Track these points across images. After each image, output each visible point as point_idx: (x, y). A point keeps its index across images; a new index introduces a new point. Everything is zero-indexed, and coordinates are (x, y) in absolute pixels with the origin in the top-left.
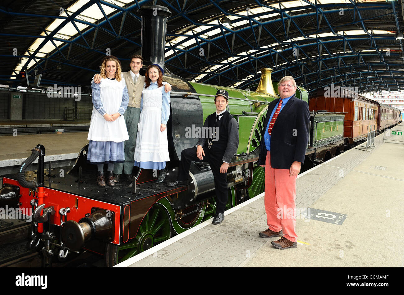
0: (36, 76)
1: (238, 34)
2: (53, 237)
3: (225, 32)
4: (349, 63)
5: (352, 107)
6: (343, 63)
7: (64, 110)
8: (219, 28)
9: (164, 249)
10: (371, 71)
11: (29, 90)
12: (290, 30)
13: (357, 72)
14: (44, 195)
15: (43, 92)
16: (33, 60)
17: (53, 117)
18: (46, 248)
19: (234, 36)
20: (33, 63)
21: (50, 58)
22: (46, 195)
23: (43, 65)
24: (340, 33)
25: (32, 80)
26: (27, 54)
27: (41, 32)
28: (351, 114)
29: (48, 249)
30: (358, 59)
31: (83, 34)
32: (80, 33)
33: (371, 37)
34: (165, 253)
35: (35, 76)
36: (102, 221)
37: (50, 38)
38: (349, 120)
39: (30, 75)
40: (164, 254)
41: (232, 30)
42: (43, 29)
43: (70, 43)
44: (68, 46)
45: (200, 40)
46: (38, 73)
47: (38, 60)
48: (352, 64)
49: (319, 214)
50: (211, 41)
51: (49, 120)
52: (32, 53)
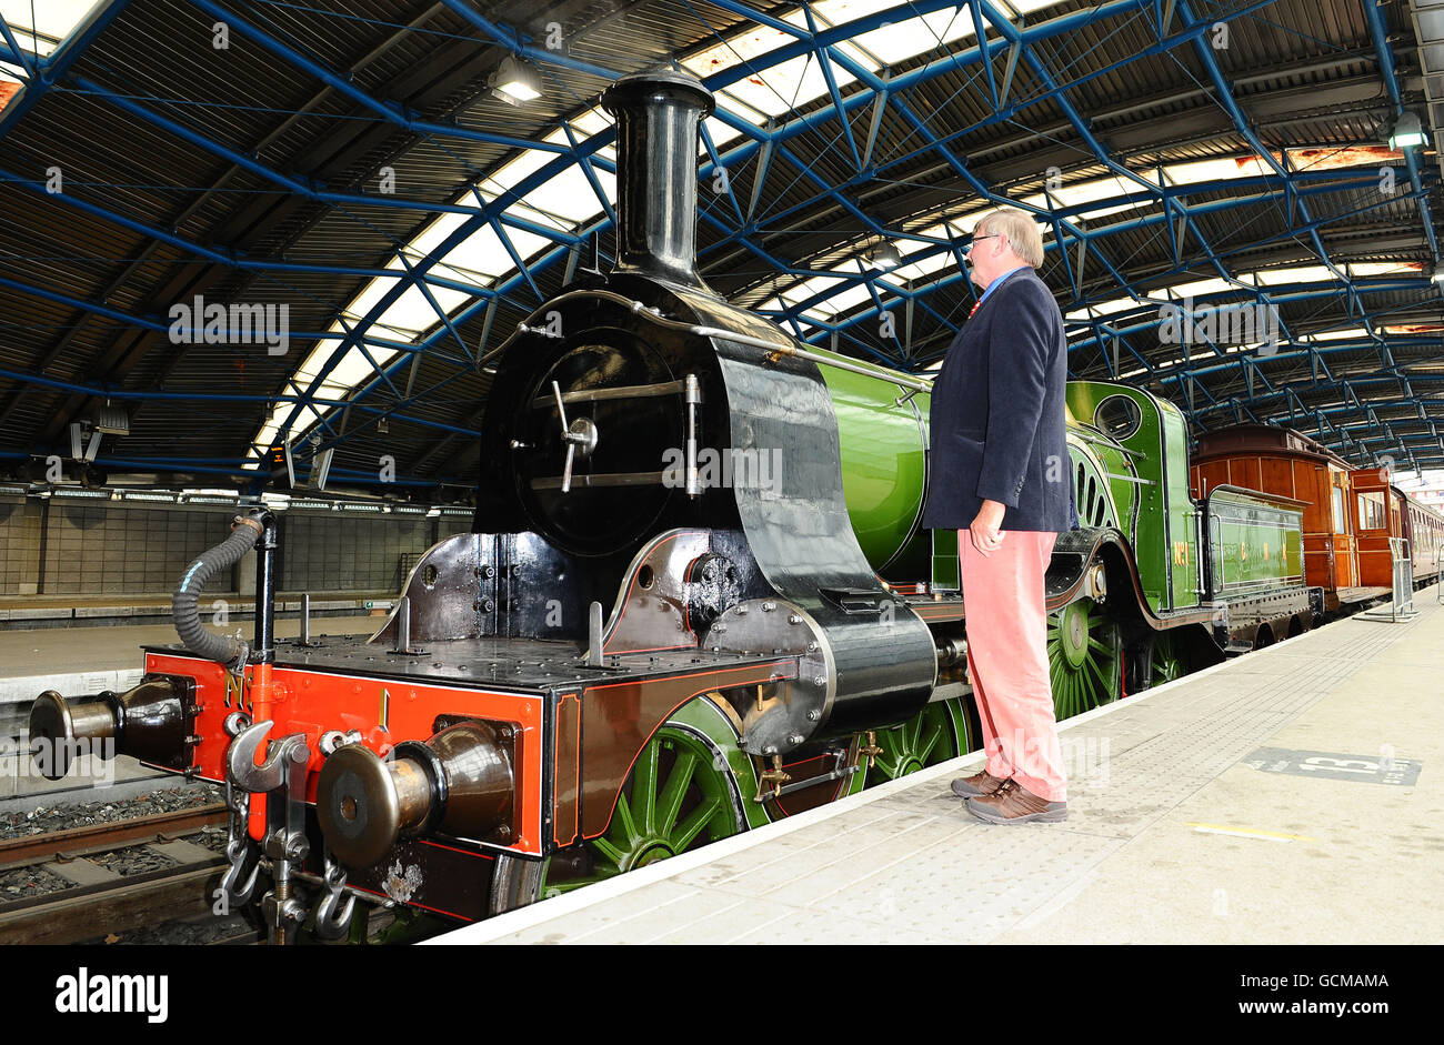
0: (315, 458)
1: (920, 302)
2: (298, 850)
3: (884, 297)
4: (1280, 379)
5: (1321, 486)
6: (1262, 382)
7: (400, 562)
8: (864, 285)
9: (719, 863)
10: (1353, 403)
11: (296, 502)
12: (1084, 279)
13: (1309, 410)
14: (273, 696)
15: (335, 508)
16: (306, 409)
17: (365, 584)
18: (277, 896)
19: (912, 306)
20: (306, 418)
21: (357, 400)
22: (278, 694)
23: (336, 422)
24: (1247, 279)
25: (304, 469)
26: (290, 391)
27: (329, 323)
28: (1323, 513)
29: (284, 895)
30: (1309, 364)
31: (453, 321)
32: (446, 319)
33: (1347, 286)
34: (724, 875)
35: (311, 458)
36: (474, 763)
37: (355, 338)
38: (1319, 529)
39: (299, 456)
40: (718, 878)
41: (904, 290)
42: (336, 312)
43: (414, 352)
44: (409, 362)
45: (808, 327)
46: (322, 448)
47: (322, 409)
48: (1290, 385)
49: (1308, 761)
50: (839, 329)
51: (353, 591)
52: (304, 388)
